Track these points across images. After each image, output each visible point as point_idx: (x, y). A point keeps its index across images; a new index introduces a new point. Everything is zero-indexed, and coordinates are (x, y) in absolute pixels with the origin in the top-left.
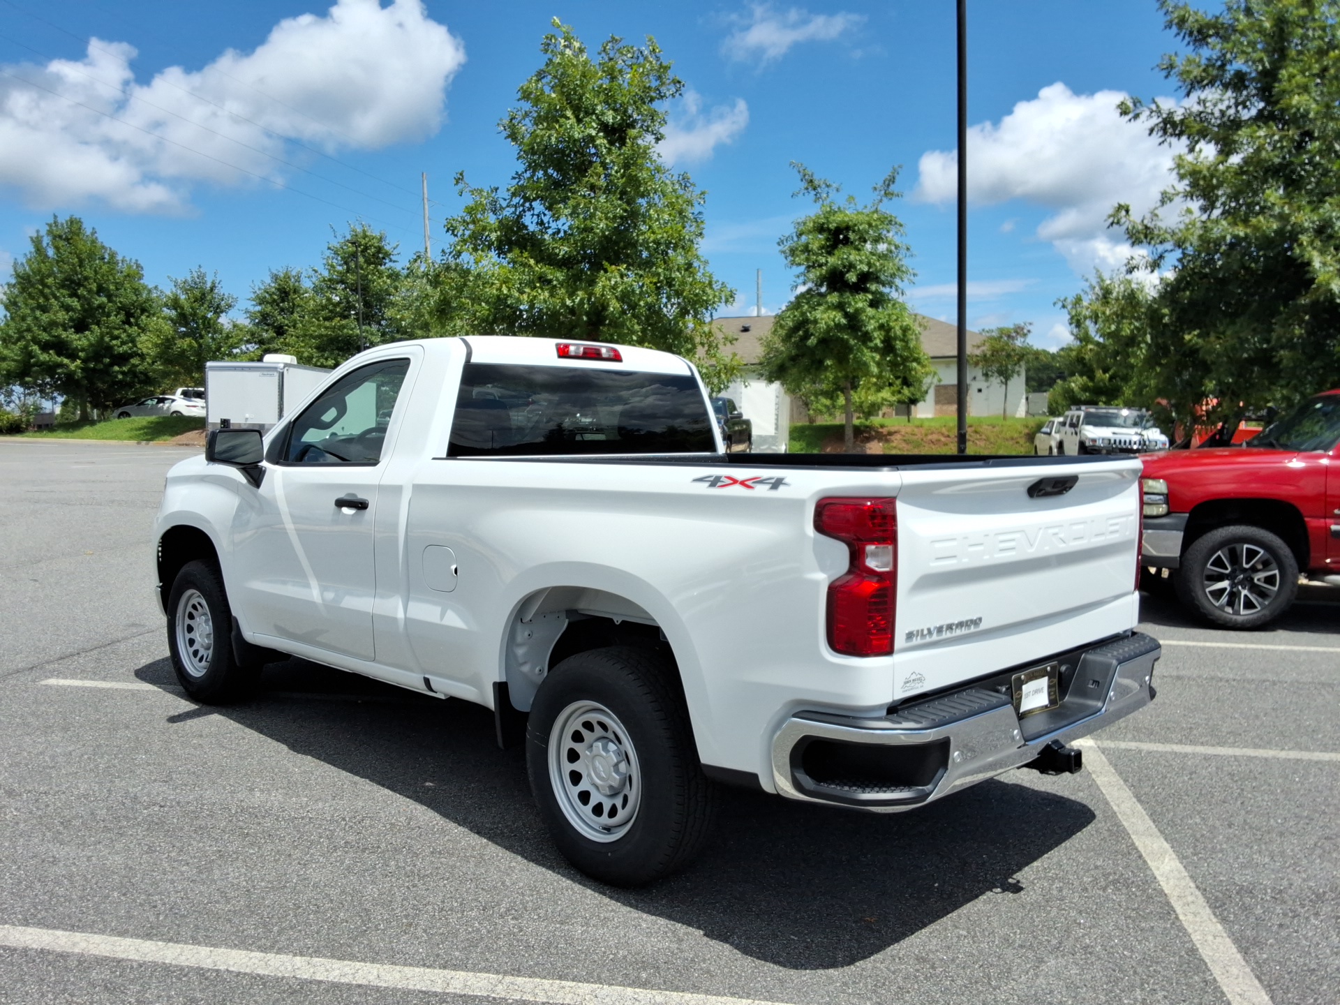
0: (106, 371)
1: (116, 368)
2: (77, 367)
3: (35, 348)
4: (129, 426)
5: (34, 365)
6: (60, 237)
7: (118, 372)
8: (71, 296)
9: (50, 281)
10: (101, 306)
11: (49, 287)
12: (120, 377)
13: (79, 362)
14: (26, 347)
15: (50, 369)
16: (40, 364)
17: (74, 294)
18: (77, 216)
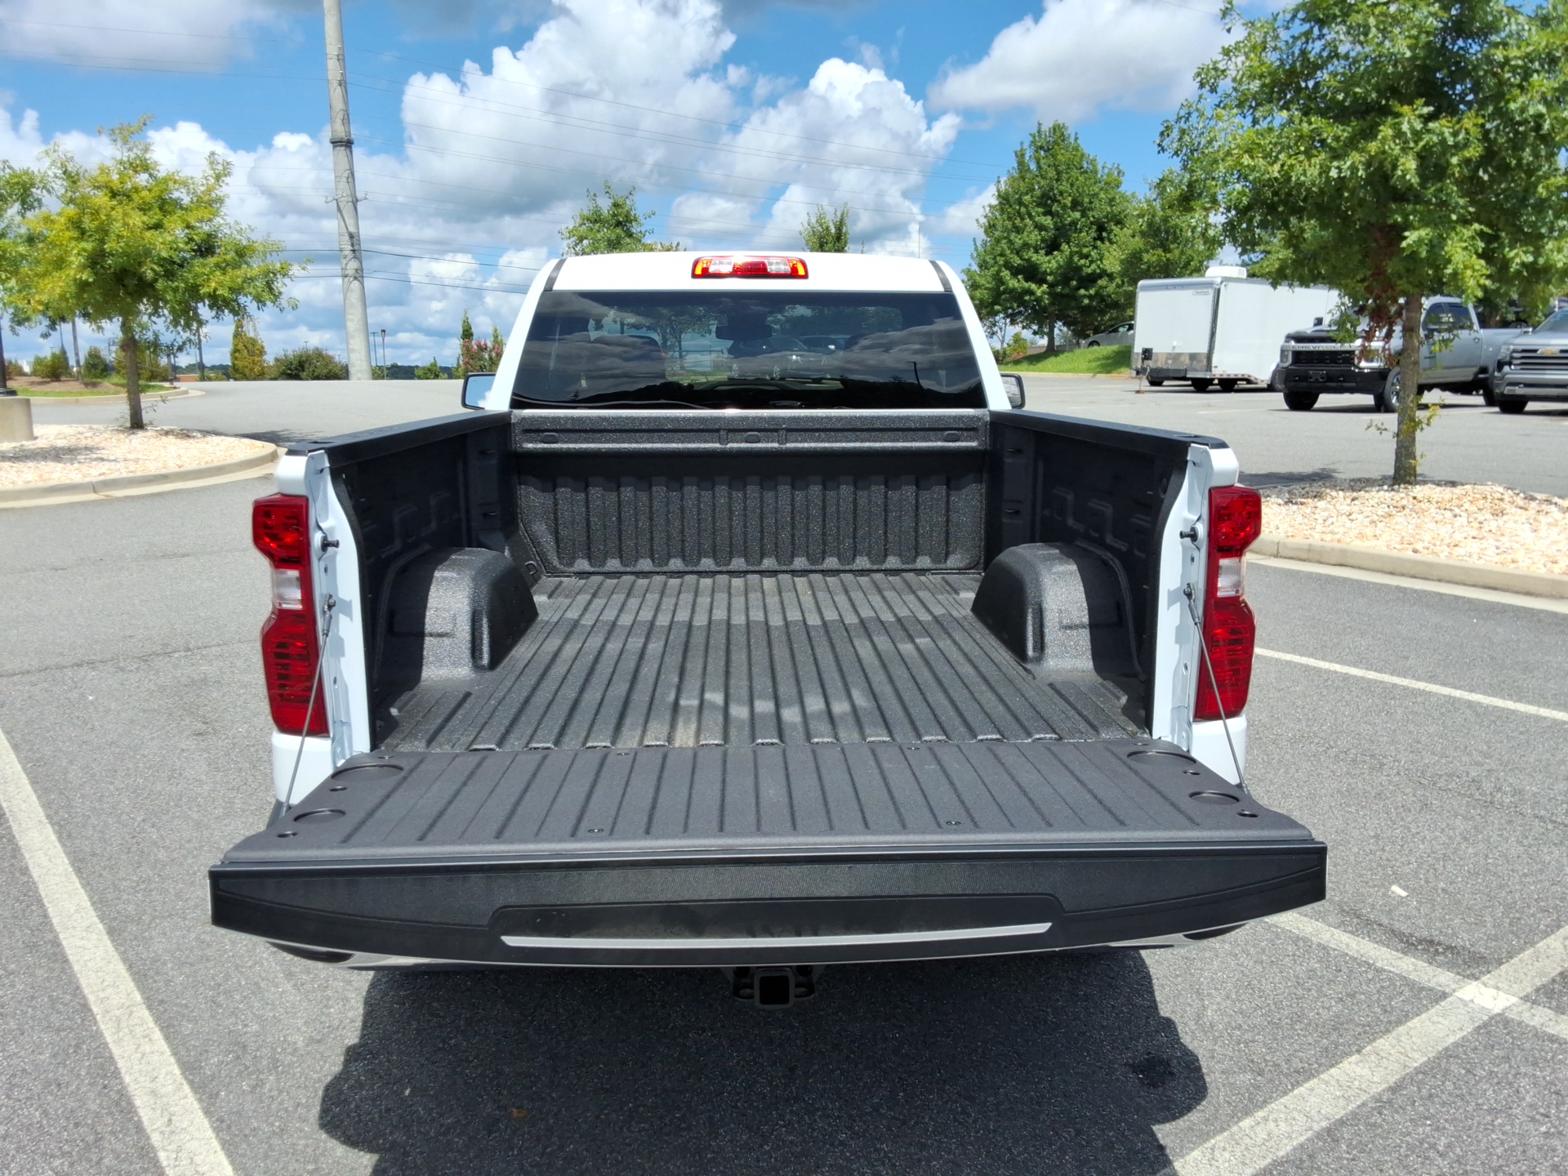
0: (1072, 297)
1: (1082, 292)
2: (1044, 292)
3: (1006, 274)
4: (1090, 357)
5: (1004, 292)
6: (1041, 148)
7: (1085, 296)
8: (1045, 214)
9: (1027, 198)
10: (1074, 223)
11: (1026, 206)
12: (1086, 301)
13: (1045, 286)
14: (999, 272)
15: (1019, 296)
16: (1012, 291)
17: (1049, 213)
18: (1060, 122)
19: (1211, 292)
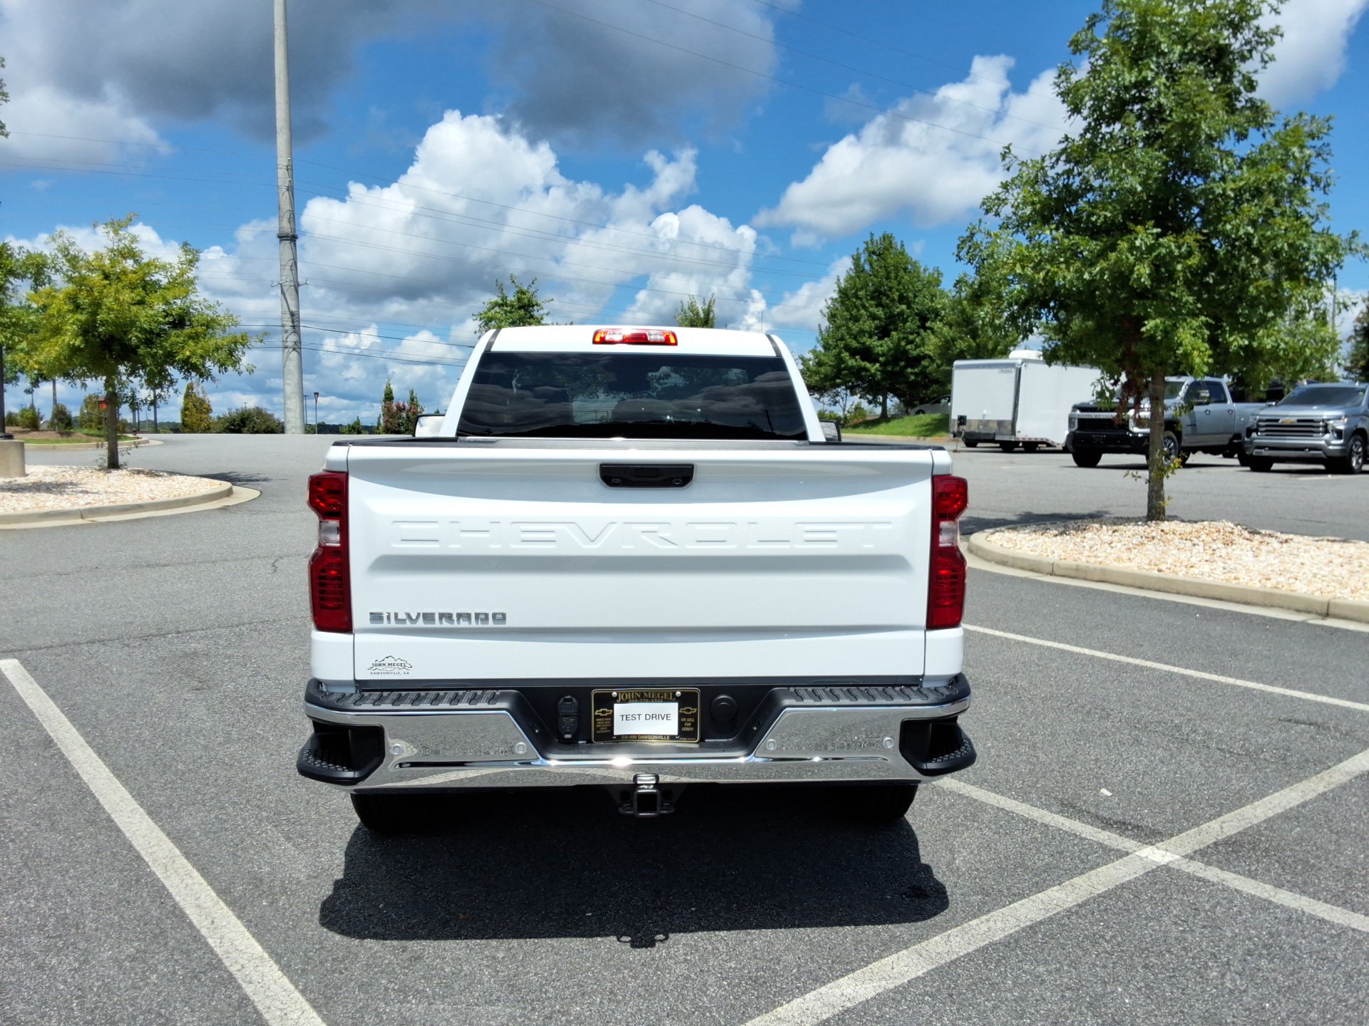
0: (902, 373)
1: (909, 370)
2: (877, 370)
3: (845, 355)
4: (916, 423)
5: (844, 369)
6: (874, 253)
7: (911, 373)
8: (877, 306)
9: (861, 293)
10: (902, 313)
11: (860, 299)
12: (913, 377)
13: (878, 365)
14: (840, 353)
15: (857, 373)
16: (850, 369)
17: (879, 305)
18: (889, 232)
19: (1013, 370)
